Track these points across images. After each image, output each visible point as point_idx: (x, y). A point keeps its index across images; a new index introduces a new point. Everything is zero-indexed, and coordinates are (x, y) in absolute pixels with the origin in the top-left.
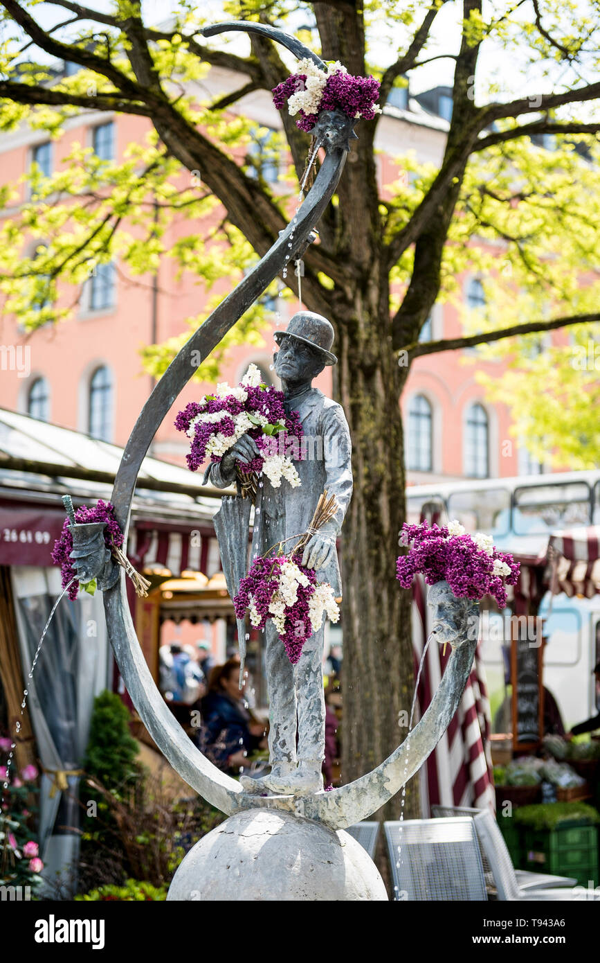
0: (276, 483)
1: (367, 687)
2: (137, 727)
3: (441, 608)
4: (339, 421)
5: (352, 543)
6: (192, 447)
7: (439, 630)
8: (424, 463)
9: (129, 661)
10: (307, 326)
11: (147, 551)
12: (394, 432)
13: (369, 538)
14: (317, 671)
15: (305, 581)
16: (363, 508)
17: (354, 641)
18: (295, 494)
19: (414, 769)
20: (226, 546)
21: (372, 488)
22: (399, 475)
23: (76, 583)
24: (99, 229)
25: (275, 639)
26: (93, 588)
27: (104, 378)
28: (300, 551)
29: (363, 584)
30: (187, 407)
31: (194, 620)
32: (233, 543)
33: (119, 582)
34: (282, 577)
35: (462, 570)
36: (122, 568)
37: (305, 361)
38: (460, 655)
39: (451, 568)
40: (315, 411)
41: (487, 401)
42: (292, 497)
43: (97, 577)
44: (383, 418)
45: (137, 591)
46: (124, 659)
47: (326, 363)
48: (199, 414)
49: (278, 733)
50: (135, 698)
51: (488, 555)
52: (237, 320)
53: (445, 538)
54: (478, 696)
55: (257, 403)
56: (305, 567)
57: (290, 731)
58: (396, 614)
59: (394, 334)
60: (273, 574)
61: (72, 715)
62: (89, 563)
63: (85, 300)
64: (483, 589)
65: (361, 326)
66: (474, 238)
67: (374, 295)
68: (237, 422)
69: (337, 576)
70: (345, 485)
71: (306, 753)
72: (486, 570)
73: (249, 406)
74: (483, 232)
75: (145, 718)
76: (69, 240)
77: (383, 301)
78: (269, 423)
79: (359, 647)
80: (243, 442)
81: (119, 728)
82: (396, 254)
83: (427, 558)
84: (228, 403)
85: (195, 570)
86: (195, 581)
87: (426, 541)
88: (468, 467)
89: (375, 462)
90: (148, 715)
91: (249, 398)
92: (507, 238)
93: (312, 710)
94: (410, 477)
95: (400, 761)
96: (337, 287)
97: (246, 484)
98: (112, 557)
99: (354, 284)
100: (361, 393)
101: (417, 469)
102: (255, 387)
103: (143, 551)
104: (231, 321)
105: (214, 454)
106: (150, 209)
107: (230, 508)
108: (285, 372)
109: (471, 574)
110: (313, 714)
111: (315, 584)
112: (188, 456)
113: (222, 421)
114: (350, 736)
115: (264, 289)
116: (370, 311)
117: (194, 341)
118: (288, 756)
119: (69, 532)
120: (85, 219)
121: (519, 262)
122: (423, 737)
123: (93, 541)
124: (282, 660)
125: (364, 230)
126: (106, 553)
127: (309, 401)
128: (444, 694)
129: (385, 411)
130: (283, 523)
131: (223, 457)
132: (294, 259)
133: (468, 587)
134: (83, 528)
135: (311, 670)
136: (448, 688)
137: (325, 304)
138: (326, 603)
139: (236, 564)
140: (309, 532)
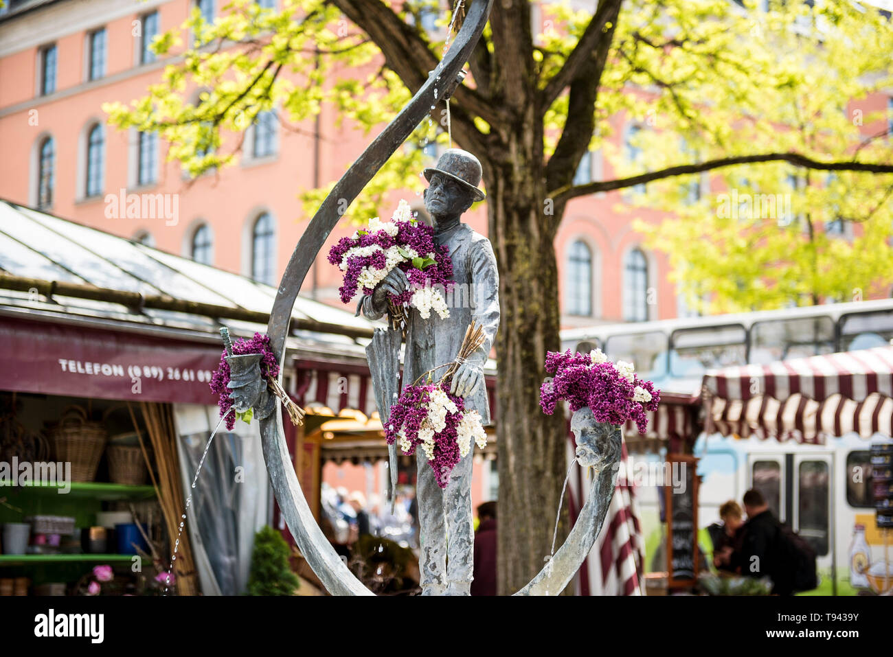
0: (425, 315)
1: (522, 522)
2: (297, 562)
3: (584, 433)
4: (487, 254)
5: (507, 381)
6: (345, 280)
7: (581, 454)
8: (584, 308)
9: (284, 487)
10: (456, 163)
11: (307, 390)
12: (548, 273)
13: (524, 377)
14: (466, 496)
15: (453, 408)
16: (518, 347)
17: (510, 478)
18: (444, 325)
19: (559, 589)
20: (378, 376)
21: (527, 327)
22: (554, 314)
23: (233, 413)
24: (261, 76)
25: (425, 466)
26: (251, 417)
27: (267, 224)
28: (449, 379)
29: (518, 422)
30: (340, 242)
31: (355, 461)
32: (385, 373)
33: (275, 412)
34: (431, 404)
35: (603, 396)
36: (278, 398)
37: (453, 197)
38: (603, 479)
39: (593, 395)
40: (463, 245)
41: (646, 246)
42: (442, 328)
43: (253, 407)
44: (538, 259)
45: (292, 420)
46: (280, 485)
47: (475, 199)
48: (351, 248)
49: (428, 556)
50: (291, 523)
51: (629, 382)
52: (388, 158)
53: (588, 365)
54: (633, 531)
55: (407, 238)
56: (454, 395)
57: (441, 554)
58: (551, 450)
59: (548, 177)
60: (422, 401)
61: (234, 551)
62: (246, 393)
63: (248, 145)
64: (624, 415)
65: (516, 169)
66: (628, 85)
67: (528, 137)
68: (388, 256)
69: (485, 404)
70: (493, 316)
71: (455, 575)
72: (627, 396)
73: (399, 241)
74: (637, 78)
75: (299, 542)
76: (231, 87)
77: (538, 144)
78: (419, 257)
79: (515, 483)
80: (394, 275)
81: (279, 563)
82: (550, 98)
83: (570, 386)
84: (380, 237)
85: (353, 408)
86: (356, 421)
87: (568, 369)
88: (627, 312)
89: (530, 302)
90: (303, 539)
91: (399, 233)
92: (660, 84)
93: (460, 534)
94: (564, 321)
95: (545, 581)
96: (492, 130)
97: (397, 316)
98: (268, 387)
99: (509, 127)
100: (516, 234)
101: (576, 314)
102: (406, 222)
103: (302, 389)
104: (383, 158)
105: (366, 286)
106: (310, 56)
107: (382, 339)
108: (434, 207)
109: (612, 400)
110: (462, 537)
111: (463, 411)
112: (341, 289)
113: (374, 256)
114: (506, 571)
115: (415, 128)
116: (524, 153)
117: (347, 178)
118: (438, 578)
119: (226, 363)
120: (247, 67)
121: (673, 107)
122: (567, 558)
123: (249, 372)
124: (432, 486)
125: (518, 74)
126: (263, 384)
127: (458, 236)
128: (587, 516)
129: (539, 251)
130: (433, 353)
131: (375, 290)
132: (444, 99)
133: (610, 412)
134: (240, 359)
135: (460, 494)
136: (592, 511)
137: (481, 148)
138: (472, 431)
139: (388, 393)
140: (457, 360)
